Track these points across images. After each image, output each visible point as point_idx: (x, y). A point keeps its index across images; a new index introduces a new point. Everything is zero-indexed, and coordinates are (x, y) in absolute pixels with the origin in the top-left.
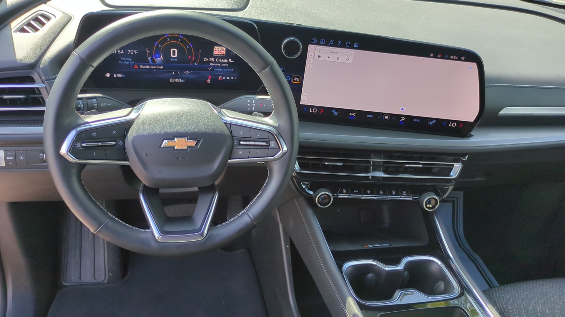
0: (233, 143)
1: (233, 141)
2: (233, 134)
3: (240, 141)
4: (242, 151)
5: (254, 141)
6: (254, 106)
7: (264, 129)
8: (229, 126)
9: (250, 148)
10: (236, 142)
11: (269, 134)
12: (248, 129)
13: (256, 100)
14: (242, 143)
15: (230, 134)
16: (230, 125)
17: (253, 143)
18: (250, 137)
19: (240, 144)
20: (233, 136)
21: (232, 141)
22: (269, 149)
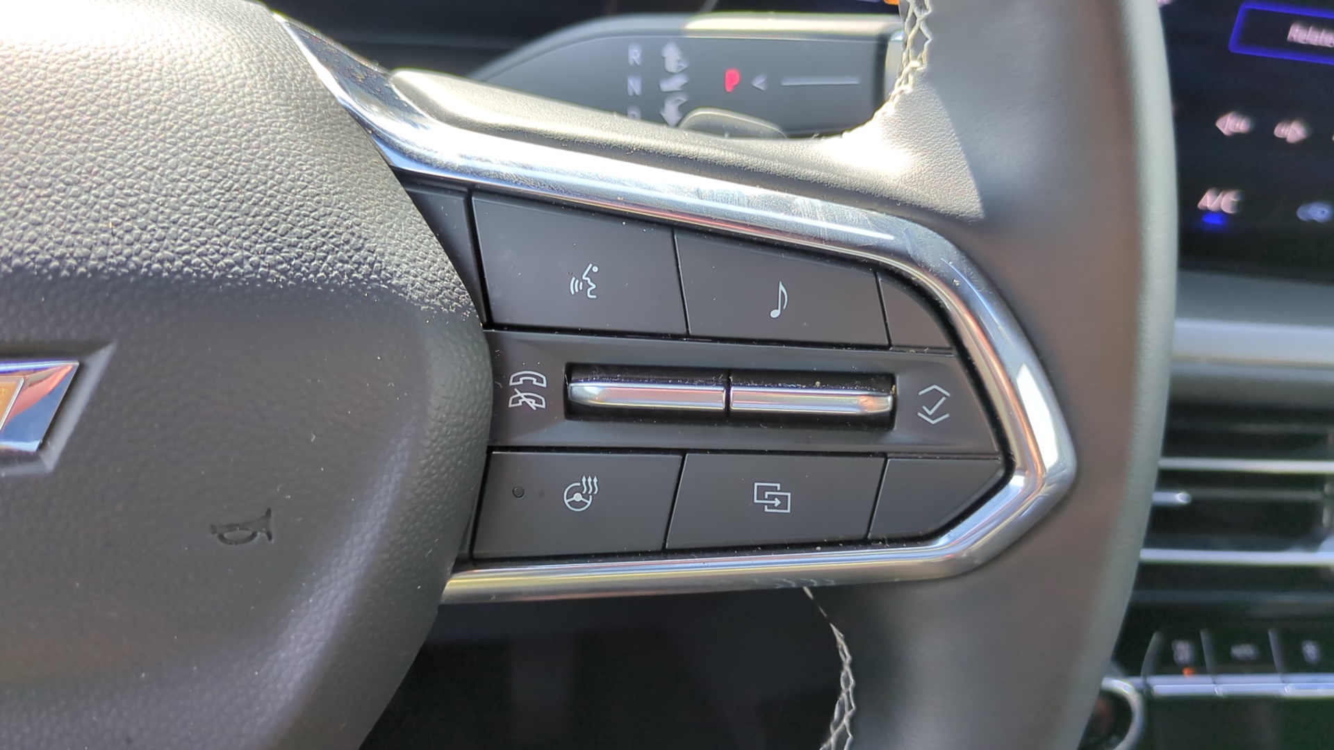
0: (500, 394)
1: (499, 371)
2: (495, 294)
3: (575, 370)
4: (591, 483)
5: (729, 376)
6: (670, 93)
7: (830, 242)
8: (452, 208)
9: (683, 452)
10: (527, 387)
11: (890, 290)
12: (665, 235)
13: (694, 47)
14: (591, 391)
15: (465, 298)
16: (459, 201)
17: (707, 397)
18: (682, 331)
19: (576, 410)
20: (499, 318)
21: (488, 374)
22: (884, 455)
